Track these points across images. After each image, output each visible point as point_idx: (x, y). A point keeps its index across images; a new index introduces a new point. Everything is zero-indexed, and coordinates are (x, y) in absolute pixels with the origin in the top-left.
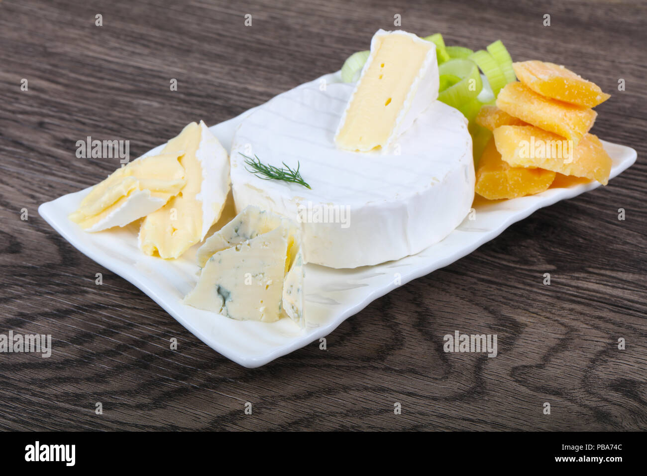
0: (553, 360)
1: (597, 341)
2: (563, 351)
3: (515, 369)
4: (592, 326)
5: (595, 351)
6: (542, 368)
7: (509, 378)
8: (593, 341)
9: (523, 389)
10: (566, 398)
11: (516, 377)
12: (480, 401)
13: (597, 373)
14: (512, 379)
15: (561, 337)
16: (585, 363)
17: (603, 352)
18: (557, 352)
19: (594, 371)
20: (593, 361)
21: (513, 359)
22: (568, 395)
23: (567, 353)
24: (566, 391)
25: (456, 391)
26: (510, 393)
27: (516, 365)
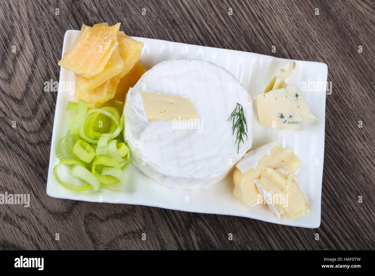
0: (110, 221)
1: (137, 225)
2: (119, 219)
3: (91, 214)
4: (144, 214)
5: (131, 229)
6: (101, 222)
7: (83, 217)
8: (136, 223)
9: (83, 228)
10: (95, 246)
11: (86, 219)
12: (60, 222)
13: (120, 242)
14: (84, 220)
15: (126, 211)
16: (120, 233)
17: (133, 232)
18: (116, 218)
19: (120, 240)
20: (125, 234)
21: (95, 208)
22: (97, 245)
23: (119, 221)
24: (98, 243)
25: (57, 208)
26: (76, 226)
27: (93, 212)
